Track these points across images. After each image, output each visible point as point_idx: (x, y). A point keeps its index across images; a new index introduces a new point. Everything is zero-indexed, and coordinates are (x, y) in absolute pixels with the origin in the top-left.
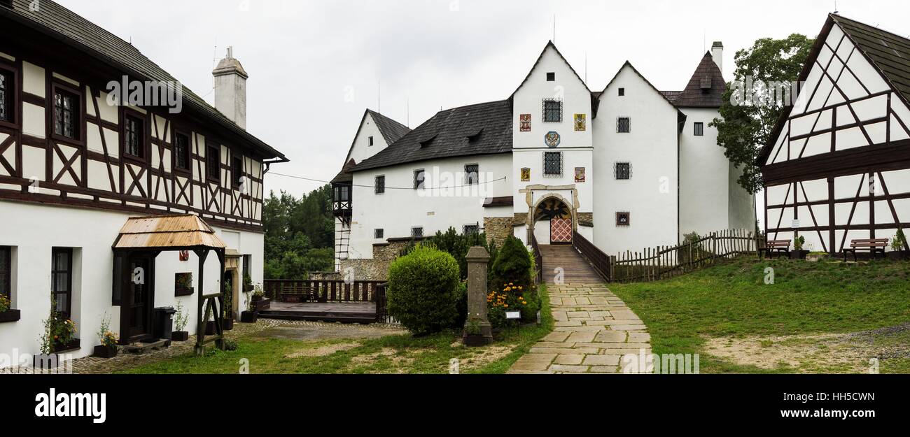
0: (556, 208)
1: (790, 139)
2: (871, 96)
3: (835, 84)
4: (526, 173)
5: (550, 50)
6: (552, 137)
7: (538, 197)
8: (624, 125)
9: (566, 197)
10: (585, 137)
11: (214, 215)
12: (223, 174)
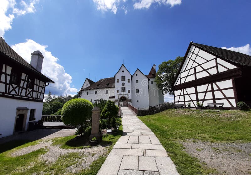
0: (124, 98)
1: (181, 79)
2: (208, 61)
3: (194, 61)
4: (118, 91)
5: (123, 66)
6: (123, 84)
7: (120, 96)
8: (137, 81)
9: (126, 96)
10: (130, 84)
11: (13, 95)
12: (22, 82)
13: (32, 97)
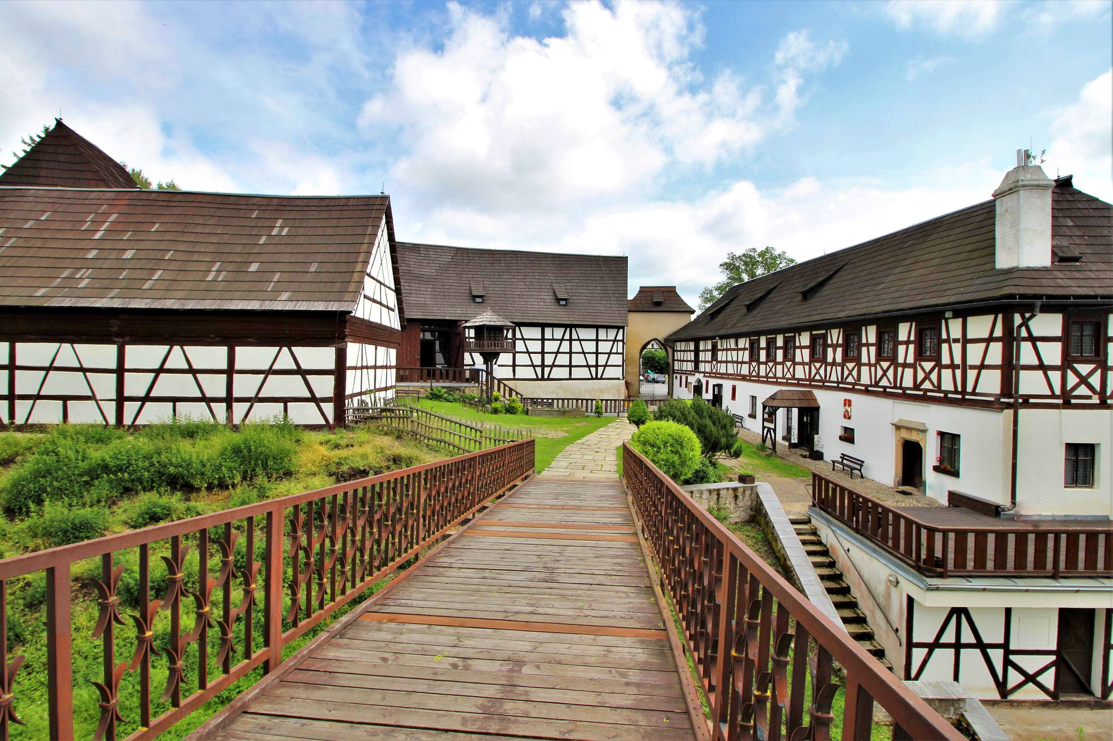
11: (885, 388)
12: (901, 349)
13: (939, 388)
